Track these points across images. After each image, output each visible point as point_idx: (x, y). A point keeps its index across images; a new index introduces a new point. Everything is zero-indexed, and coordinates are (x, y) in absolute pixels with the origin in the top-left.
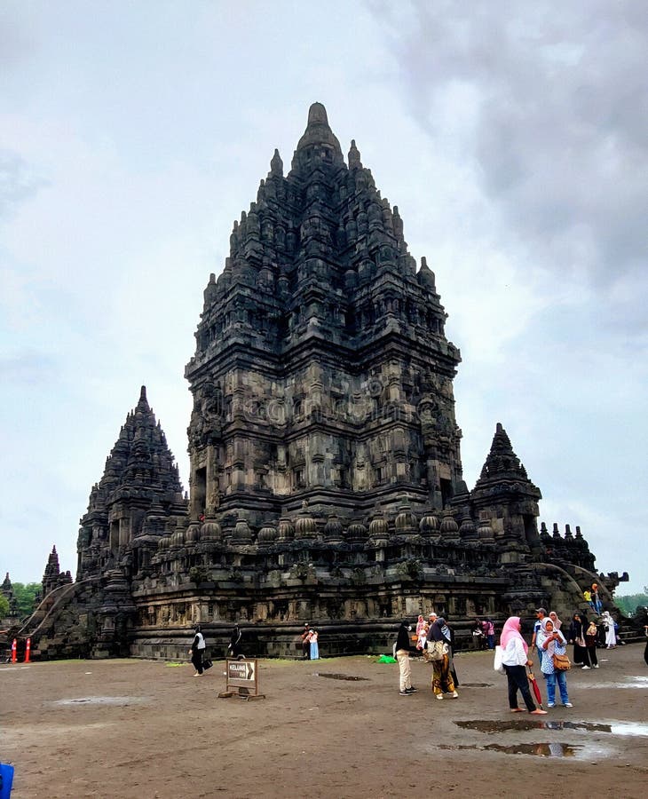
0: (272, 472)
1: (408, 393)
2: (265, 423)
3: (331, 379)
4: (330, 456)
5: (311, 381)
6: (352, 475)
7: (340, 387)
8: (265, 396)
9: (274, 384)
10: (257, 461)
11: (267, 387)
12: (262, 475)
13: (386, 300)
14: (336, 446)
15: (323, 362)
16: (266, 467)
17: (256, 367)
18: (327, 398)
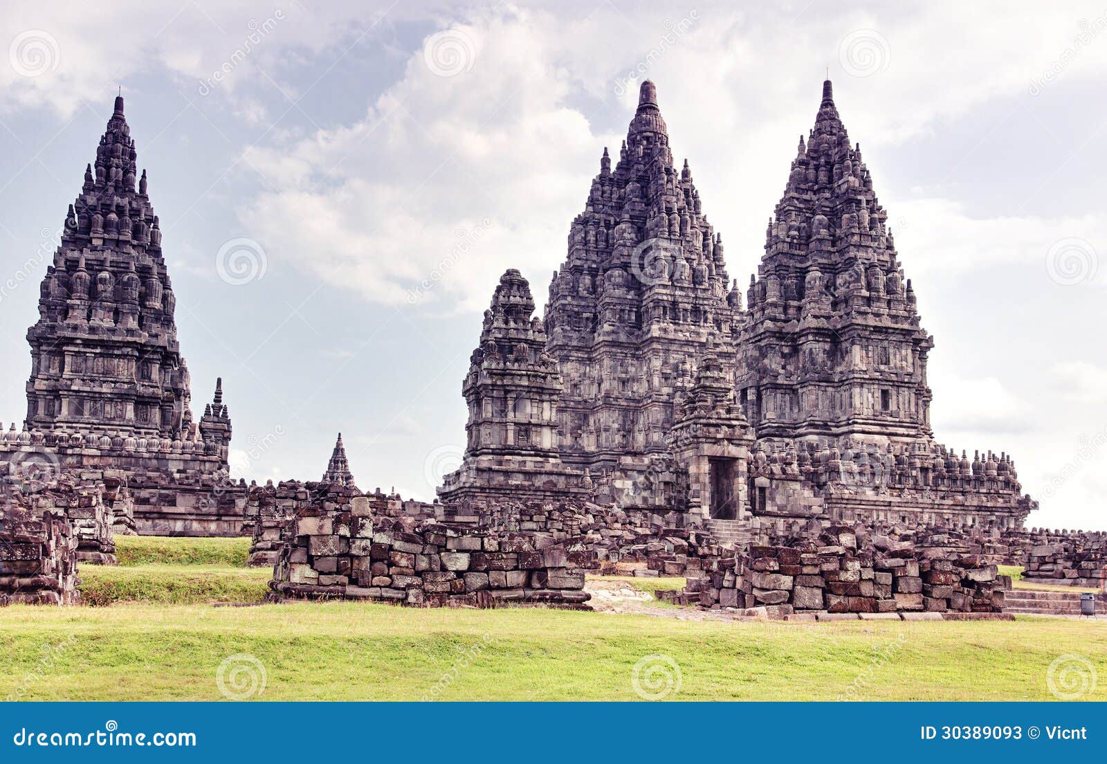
0: (584, 435)
1: (666, 379)
2: (579, 399)
3: (619, 368)
4: (616, 426)
5: (604, 368)
6: (633, 438)
7: (626, 373)
8: (580, 379)
9: (588, 368)
10: (573, 428)
11: (582, 371)
12: (576, 438)
13: (654, 308)
14: (621, 418)
15: (613, 356)
16: (579, 431)
17: (574, 358)
18: (615, 383)
